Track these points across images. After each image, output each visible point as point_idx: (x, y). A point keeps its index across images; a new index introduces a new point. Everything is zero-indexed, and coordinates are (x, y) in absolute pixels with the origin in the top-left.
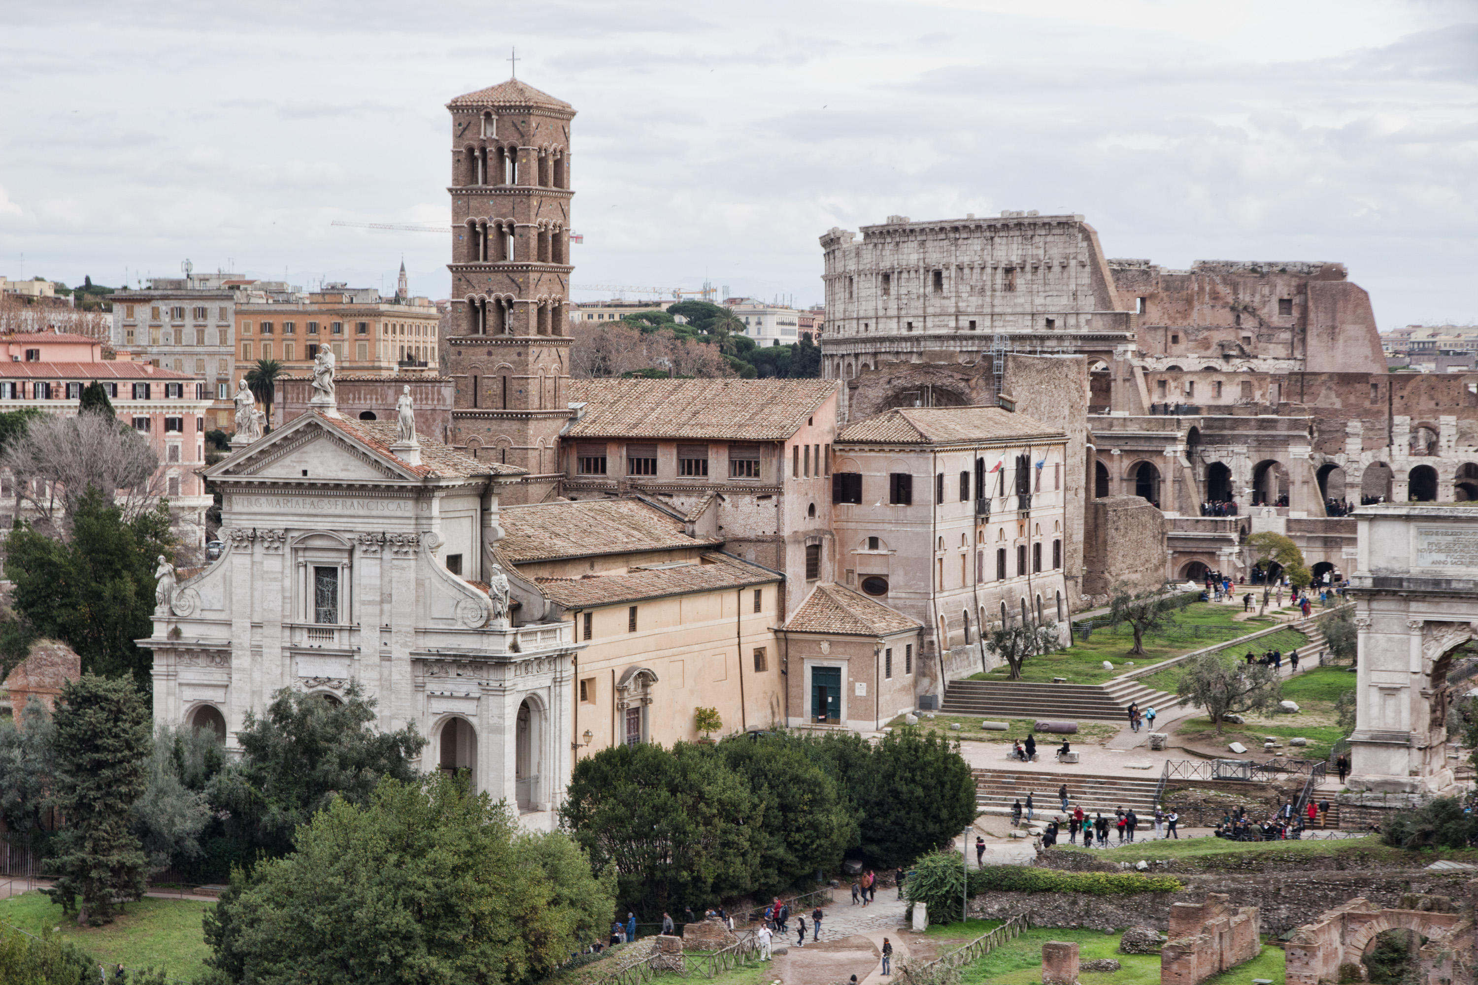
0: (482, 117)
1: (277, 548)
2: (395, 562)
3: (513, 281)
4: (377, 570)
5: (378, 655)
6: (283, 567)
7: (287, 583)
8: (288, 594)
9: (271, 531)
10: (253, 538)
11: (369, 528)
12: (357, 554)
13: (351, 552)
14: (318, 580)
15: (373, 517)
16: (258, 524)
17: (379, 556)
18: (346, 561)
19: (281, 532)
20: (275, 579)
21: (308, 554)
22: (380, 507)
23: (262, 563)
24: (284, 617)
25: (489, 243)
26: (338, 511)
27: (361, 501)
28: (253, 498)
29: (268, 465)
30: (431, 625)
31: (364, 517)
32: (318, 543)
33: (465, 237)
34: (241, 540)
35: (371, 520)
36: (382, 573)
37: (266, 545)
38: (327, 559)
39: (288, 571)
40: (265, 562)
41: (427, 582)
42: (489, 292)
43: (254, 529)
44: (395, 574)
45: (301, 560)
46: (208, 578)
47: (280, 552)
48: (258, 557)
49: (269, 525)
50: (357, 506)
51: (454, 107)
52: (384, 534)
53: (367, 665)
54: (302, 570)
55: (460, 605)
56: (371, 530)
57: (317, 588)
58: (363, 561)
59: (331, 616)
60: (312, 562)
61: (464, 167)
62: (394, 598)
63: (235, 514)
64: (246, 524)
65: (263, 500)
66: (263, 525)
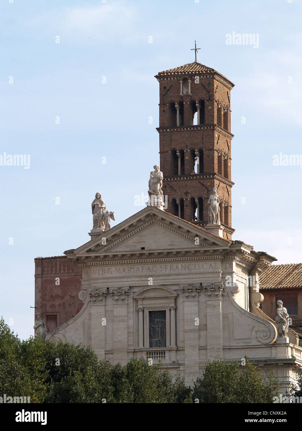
0: (181, 81)
1: (123, 300)
2: (209, 303)
3: (203, 185)
4: (196, 308)
5: (198, 365)
6: (128, 313)
7: (131, 322)
8: (131, 330)
9: (119, 289)
10: (108, 293)
11: (190, 281)
12: (180, 300)
13: (176, 299)
14: (151, 321)
15: (193, 274)
16: (110, 285)
17: (197, 299)
18: (173, 305)
19: (127, 289)
20: (122, 321)
21: (145, 302)
22: (197, 267)
23: (112, 311)
24: (129, 345)
25: (185, 162)
26: (168, 271)
27: (183, 264)
28: (106, 268)
29: (117, 245)
30: (234, 344)
31: (186, 274)
32: (152, 294)
33: (169, 158)
34: (99, 296)
35: (191, 276)
36: (199, 311)
37: (116, 298)
38: (158, 305)
39: (131, 315)
40: (115, 310)
41: (230, 315)
42: (187, 193)
43: (108, 288)
44: (209, 310)
45: (140, 307)
46: (71, 326)
47: (126, 303)
48: (109, 308)
49: (119, 285)
50: (179, 267)
51: (160, 77)
52: (201, 284)
53: (190, 373)
54: (141, 313)
55: (255, 329)
56: (192, 282)
57: (150, 326)
58: (186, 303)
59: (162, 342)
60: (148, 308)
61: (168, 114)
62: (208, 327)
63: (93, 279)
64: (102, 285)
65: (113, 269)
66: (114, 285)
